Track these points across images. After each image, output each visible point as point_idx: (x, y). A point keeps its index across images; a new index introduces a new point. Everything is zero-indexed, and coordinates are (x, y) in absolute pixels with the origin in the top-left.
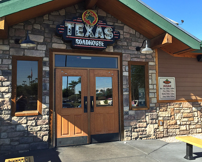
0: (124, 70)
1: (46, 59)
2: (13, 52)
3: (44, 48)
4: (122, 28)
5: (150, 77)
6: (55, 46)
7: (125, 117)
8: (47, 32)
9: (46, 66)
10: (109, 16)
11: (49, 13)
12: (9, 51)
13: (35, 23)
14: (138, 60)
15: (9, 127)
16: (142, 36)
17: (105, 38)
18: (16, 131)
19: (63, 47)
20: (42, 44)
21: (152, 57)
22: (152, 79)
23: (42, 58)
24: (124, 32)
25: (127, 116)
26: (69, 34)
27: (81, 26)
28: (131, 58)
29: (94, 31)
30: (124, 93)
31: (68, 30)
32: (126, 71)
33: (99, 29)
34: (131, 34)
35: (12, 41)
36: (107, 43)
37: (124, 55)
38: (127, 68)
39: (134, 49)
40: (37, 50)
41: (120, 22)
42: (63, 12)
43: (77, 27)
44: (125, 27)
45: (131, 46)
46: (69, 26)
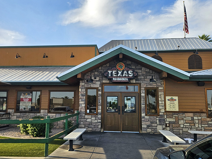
0: (142, 92)
1: (100, 88)
2: (86, 86)
3: (99, 83)
4: (141, 69)
5: (160, 97)
6: (104, 81)
7: (143, 119)
8: (100, 75)
9: (100, 91)
10: (133, 63)
11: (101, 66)
12: (84, 85)
13: (95, 71)
14: (151, 86)
15: (84, 120)
16: (154, 72)
17: (128, 76)
18: (87, 122)
19: (108, 82)
20: (98, 81)
21: (161, 84)
22: (161, 98)
23: (98, 88)
24: (142, 71)
25: (144, 119)
26: (110, 76)
27: (116, 71)
28: (147, 85)
29: (122, 73)
30: (142, 106)
31: (109, 74)
32: (143, 93)
33: (125, 72)
34: (146, 72)
35: (86, 81)
36: (130, 79)
37: (142, 84)
38: (144, 91)
39: (149, 80)
40: (96, 84)
41: (140, 66)
42: (108, 65)
43: (114, 72)
44: (143, 68)
45: (147, 78)
46: (110, 72)
